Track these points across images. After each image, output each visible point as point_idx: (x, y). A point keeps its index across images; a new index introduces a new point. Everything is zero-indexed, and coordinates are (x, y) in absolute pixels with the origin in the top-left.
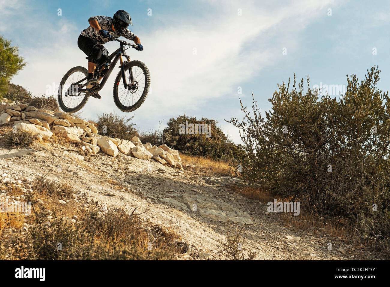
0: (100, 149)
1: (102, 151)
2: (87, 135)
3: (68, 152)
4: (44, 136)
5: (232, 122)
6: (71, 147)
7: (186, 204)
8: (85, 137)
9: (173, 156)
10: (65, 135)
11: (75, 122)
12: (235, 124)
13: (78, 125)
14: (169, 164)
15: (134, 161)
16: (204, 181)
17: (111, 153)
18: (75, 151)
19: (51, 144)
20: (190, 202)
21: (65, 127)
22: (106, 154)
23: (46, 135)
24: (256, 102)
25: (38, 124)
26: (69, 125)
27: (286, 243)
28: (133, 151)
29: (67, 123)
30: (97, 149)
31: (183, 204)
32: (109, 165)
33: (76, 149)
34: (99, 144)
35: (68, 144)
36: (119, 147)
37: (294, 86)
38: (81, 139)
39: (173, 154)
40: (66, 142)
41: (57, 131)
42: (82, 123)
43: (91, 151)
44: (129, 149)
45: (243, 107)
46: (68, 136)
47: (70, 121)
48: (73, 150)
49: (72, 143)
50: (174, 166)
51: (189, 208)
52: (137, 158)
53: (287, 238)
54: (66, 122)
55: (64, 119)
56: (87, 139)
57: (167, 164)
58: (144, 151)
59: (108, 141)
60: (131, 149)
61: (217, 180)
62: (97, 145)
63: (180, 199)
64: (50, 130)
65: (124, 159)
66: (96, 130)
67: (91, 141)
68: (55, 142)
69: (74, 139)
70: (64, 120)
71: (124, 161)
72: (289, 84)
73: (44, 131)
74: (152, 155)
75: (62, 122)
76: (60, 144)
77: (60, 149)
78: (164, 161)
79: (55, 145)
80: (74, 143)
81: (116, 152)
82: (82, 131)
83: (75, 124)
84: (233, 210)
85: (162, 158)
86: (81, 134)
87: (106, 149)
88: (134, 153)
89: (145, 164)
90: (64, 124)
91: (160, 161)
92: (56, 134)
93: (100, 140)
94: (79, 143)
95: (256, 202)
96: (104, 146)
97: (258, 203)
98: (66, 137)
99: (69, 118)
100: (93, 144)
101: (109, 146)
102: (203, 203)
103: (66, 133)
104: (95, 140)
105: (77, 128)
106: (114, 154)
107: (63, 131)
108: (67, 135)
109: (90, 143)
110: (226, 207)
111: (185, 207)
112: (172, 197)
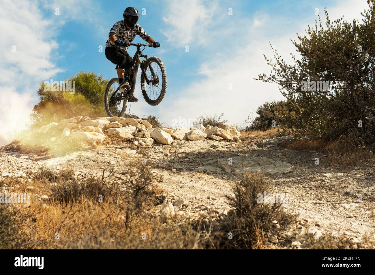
0: (154, 140)
1: (157, 142)
2: (140, 131)
3: (122, 149)
4: (97, 140)
5: (260, 79)
6: (125, 145)
7: (221, 167)
8: (138, 132)
9: (230, 131)
10: (117, 135)
11: (126, 122)
12: (264, 80)
13: (130, 123)
14: (225, 139)
15: (188, 144)
16: (256, 145)
17: (165, 142)
18: (128, 147)
19: (104, 145)
20: (225, 165)
21: (116, 129)
22: (161, 144)
23: (98, 138)
24: (276, 50)
25: (91, 131)
26: (120, 125)
27: (323, 181)
28: (188, 135)
29: (118, 124)
30: (151, 141)
31: (218, 168)
32: (160, 152)
33: (129, 145)
34: (153, 136)
35: (121, 142)
36: (174, 135)
37: (321, 26)
38: (134, 136)
39: (230, 129)
40: (119, 141)
41: (110, 133)
42: (132, 121)
43: (144, 143)
44: (184, 135)
45: (268, 61)
46: (121, 135)
47: (121, 122)
48: (126, 147)
49: (125, 141)
50: (231, 140)
51: (224, 171)
52: (190, 140)
53: (326, 177)
54: (116, 124)
55: (115, 121)
56: (140, 134)
57: (223, 139)
58: (198, 133)
59: (160, 132)
60: (186, 134)
61: (269, 141)
62: (151, 138)
63: (215, 164)
64: (104, 134)
65: (178, 144)
66: (149, 125)
67: (144, 135)
68: (108, 143)
69: (127, 137)
70: (115, 123)
71: (178, 146)
72: (316, 26)
73: (96, 135)
74: (207, 135)
75: (113, 124)
76: (113, 144)
77: (114, 149)
78: (218, 138)
79: (108, 146)
80: (127, 141)
81: (170, 140)
82: (134, 128)
83: (127, 123)
84: (272, 163)
85: (217, 135)
86: (133, 131)
87: (159, 140)
88: (189, 137)
89: (198, 144)
90: (115, 126)
91: (215, 139)
92: (109, 136)
93: (153, 133)
94: (132, 140)
95: (306, 152)
96: (157, 137)
97: (308, 152)
98: (119, 137)
99: (119, 119)
100: (146, 138)
101: (161, 136)
102: (239, 162)
103: (117, 134)
104: (148, 134)
105: (129, 126)
106: (167, 142)
107: (115, 132)
108: (119, 135)
109: (143, 137)
110: (264, 161)
111: (219, 170)
112: (208, 165)
